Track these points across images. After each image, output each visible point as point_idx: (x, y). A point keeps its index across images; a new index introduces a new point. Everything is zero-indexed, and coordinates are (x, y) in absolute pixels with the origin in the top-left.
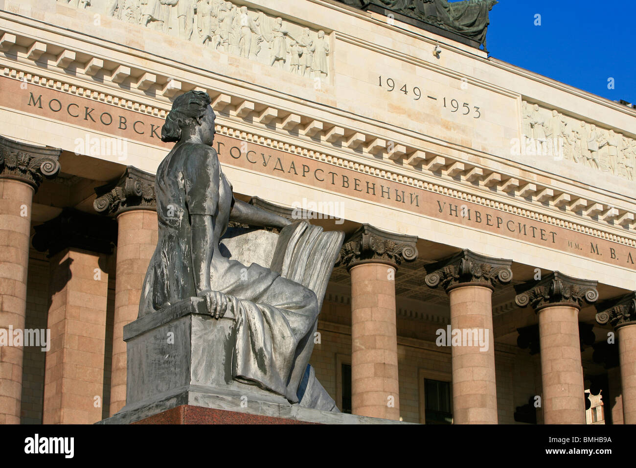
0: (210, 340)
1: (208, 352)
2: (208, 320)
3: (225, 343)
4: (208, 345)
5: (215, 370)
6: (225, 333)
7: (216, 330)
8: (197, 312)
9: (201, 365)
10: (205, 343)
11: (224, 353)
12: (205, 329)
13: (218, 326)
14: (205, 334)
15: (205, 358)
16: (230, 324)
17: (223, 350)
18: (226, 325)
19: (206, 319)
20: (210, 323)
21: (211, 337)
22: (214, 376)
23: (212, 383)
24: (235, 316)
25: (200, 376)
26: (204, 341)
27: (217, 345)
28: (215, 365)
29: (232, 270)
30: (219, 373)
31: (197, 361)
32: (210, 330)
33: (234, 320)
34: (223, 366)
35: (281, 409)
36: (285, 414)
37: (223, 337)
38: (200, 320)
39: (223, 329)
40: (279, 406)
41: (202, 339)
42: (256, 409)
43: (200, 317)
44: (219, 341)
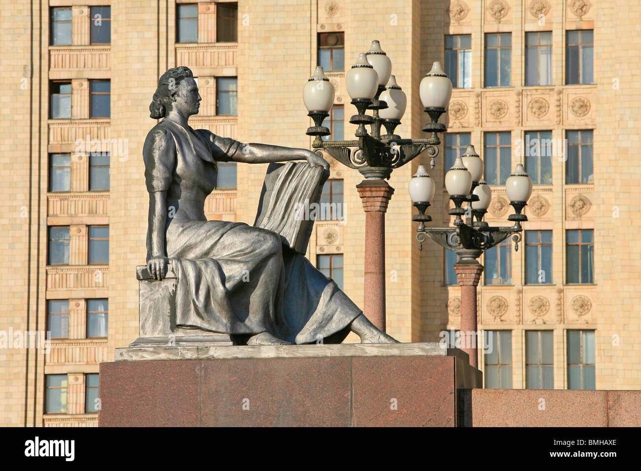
0: (156, 299)
1: (155, 309)
2: (153, 283)
3: (169, 299)
4: (155, 303)
5: (161, 323)
6: (169, 290)
7: (161, 289)
8: (142, 278)
9: (148, 321)
10: (152, 302)
11: (169, 307)
12: (152, 290)
13: (163, 286)
14: (151, 294)
15: (151, 314)
16: (174, 282)
17: (168, 304)
18: (169, 284)
19: (151, 282)
20: (155, 286)
21: (157, 296)
22: (160, 327)
23: (158, 334)
24: (175, 275)
25: (148, 330)
26: (150, 300)
27: (162, 302)
28: (161, 319)
29: (185, 232)
30: (164, 325)
31: (144, 318)
32: (155, 290)
33: (176, 278)
34: (169, 318)
35: (199, 351)
36: (203, 354)
37: (167, 294)
38: (146, 284)
39: (167, 288)
40: (198, 348)
41: (149, 299)
42: (177, 354)
43: (147, 282)
44: (163, 298)
